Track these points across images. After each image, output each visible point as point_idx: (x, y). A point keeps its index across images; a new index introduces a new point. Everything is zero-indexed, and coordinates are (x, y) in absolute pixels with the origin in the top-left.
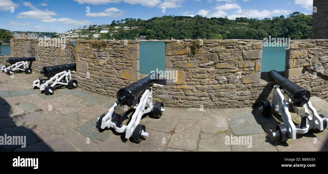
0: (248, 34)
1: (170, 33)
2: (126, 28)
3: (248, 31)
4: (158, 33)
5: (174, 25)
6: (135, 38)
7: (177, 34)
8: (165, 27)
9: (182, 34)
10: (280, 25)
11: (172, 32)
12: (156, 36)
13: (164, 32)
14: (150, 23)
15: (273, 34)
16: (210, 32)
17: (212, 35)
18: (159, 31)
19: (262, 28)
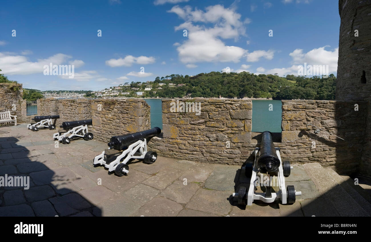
0: (295, 93)
1: (218, 91)
2: (172, 85)
3: (295, 90)
4: (205, 91)
5: (222, 83)
6: (182, 96)
7: (225, 92)
8: (213, 85)
9: (231, 92)
10: (329, 84)
11: (220, 90)
12: (202, 93)
13: (211, 90)
14: (195, 80)
15: (322, 94)
16: (258, 90)
17: (261, 93)
18: (205, 89)
19: (310, 87)
